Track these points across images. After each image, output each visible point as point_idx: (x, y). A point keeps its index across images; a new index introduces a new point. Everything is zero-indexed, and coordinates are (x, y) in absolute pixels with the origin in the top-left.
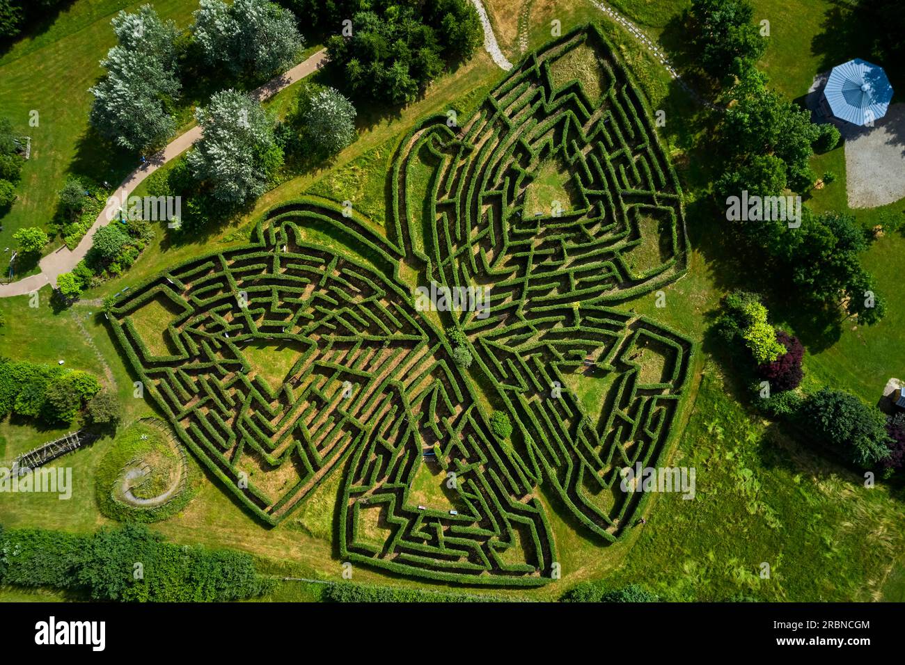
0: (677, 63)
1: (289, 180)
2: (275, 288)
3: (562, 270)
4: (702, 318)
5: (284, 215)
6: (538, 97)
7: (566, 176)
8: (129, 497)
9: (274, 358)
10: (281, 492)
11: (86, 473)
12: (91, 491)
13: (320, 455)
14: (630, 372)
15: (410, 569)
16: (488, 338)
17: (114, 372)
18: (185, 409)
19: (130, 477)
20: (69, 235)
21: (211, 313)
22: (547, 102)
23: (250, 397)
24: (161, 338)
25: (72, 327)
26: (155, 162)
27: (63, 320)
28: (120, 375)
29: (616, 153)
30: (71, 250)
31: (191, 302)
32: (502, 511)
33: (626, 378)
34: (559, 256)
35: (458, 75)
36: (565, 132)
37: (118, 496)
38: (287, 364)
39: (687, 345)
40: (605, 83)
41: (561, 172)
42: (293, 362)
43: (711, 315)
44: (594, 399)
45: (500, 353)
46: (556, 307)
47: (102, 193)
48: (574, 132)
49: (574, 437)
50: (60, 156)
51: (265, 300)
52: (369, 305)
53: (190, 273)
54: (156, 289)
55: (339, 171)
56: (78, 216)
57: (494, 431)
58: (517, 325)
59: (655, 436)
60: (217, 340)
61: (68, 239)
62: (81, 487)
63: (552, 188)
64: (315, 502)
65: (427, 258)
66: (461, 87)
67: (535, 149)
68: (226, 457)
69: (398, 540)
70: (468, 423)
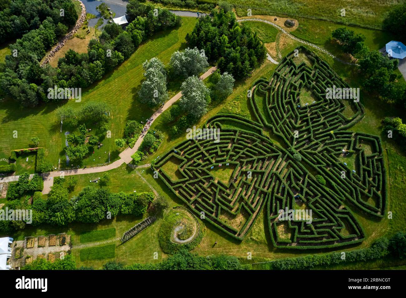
0: (333, 53)
1: (211, 110)
2: (218, 146)
3: (322, 121)
4: (377, 130)
5: (214, 120)
6: (292, 69)
7: (310, 92)
8: (177, 240)
9: (222, 174)
10: (240, 227)
11: (154, 236)
12: (157, 244)
13: (253, 206)
14: (361, 151)
15: (305, 247)
16: (304, 149)
17: (158, 192)
18: (192, 199)
19: (177, 230)
20: (130, 143)
21: (195, 159)
22: (296, 70)
23: (218, 189)
24: (174, 175)
25: (137, 177)
26: (159, 112)
27: (133, 175)
28: (160, 192)
29: (325, 82)
30: (131, 148)
31: (185, 157)
32: (334, 214)
33: (360, 154)
34: (319, 117)
35: (261, 68)
36: (305, 78)
37: (173, 241)
38: (228, 175)
39: (377, 139)
40: (312, 62)
41: (307, 91)
42: (230, 173)
43: (380, 128)
44: (351, 165)
45: (310, 154)
46: (325, 134)
47: (141, 126)
48: (308, 78)
49: (350, 179)
50: (122, 116)
51: (215, 151)
52: (256, 146)
53: (183, 146)
54: (170, 155)
55: (229, 104)
56: (133, 135)
57: (319, 182)
58: (313, 143)
59: (380, 173)
60: (199, 169)
61: (130, 144)
62: (152, 243)
63: (307, 97)
64: (256, 229)
65: (271, 126)
66: (263, 71)
67: (297, 84)
68: (213, 215)
69: (296, 235)
70: (308, 182)
